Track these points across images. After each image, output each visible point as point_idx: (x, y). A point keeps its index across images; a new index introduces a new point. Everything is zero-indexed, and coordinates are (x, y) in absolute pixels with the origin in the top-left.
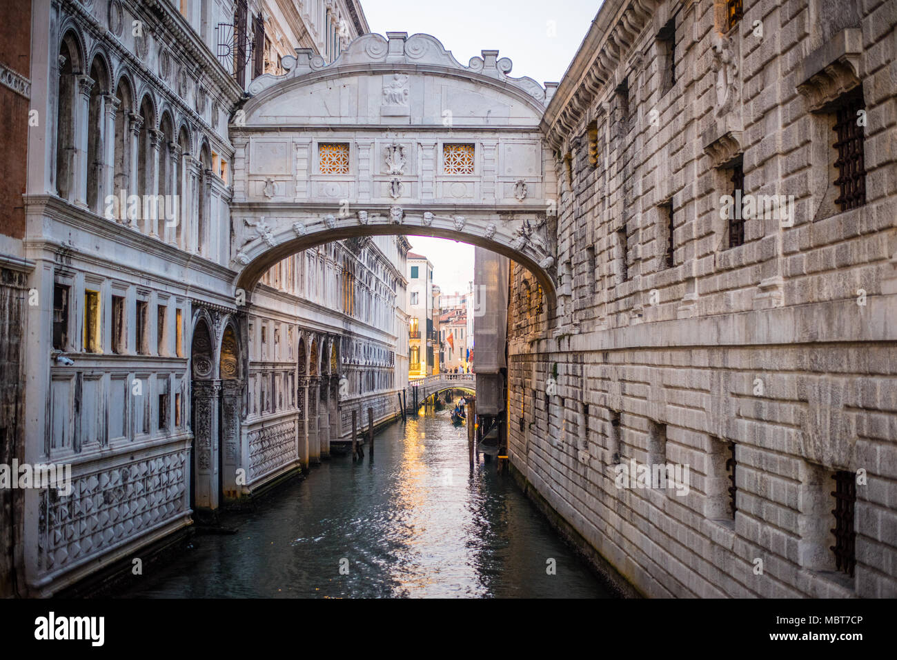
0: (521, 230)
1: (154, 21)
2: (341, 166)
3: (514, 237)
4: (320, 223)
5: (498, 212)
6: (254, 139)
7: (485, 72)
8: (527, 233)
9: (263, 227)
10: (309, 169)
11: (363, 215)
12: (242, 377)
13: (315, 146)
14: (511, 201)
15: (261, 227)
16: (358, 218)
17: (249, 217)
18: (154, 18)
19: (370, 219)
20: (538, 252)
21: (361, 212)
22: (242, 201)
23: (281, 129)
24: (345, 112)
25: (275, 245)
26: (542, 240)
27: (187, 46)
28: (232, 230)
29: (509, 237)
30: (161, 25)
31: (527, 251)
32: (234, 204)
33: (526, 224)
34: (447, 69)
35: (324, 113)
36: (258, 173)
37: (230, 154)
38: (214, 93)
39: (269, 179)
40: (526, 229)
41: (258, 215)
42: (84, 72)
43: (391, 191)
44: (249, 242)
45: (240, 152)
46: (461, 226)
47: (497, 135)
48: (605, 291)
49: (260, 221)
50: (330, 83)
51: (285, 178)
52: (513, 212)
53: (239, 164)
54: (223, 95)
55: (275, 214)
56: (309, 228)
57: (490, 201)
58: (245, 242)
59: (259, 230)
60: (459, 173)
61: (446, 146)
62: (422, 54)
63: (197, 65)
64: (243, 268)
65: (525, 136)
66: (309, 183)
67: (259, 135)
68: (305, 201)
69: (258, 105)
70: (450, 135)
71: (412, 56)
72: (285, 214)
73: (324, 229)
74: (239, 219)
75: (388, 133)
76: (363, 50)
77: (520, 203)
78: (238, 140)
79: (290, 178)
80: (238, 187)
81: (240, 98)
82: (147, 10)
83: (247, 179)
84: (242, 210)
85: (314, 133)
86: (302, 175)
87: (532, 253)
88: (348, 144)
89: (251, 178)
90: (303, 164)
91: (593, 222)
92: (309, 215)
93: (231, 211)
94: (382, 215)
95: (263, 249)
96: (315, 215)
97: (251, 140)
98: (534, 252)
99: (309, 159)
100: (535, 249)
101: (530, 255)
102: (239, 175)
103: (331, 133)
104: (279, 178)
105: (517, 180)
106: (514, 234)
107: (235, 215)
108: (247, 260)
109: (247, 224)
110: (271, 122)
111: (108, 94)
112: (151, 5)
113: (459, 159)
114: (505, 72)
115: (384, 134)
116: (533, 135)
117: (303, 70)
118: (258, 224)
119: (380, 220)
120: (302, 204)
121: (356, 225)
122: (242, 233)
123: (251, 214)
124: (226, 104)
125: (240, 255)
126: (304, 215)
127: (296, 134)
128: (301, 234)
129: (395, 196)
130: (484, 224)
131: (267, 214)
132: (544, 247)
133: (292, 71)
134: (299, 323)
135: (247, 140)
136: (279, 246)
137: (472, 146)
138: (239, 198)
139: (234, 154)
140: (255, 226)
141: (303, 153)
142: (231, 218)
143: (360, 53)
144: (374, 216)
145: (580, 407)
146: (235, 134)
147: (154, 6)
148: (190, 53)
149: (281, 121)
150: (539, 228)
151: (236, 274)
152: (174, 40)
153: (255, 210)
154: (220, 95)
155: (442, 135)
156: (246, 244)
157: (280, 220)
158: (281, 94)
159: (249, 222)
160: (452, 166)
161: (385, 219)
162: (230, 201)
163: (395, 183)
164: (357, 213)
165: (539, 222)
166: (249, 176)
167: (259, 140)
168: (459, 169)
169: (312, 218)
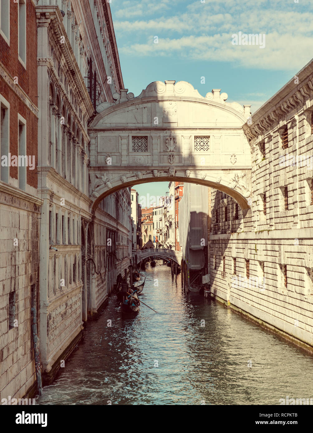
0: (234, 179)
1: (71, 77)
2: (143, 148)
3: (231, 182)
4: (134, 176)
5: (222, 170)
6: (100, 134)
7: (214, 100)
8: (237, 180)
9: (106, 178)
10: (128, 149)
11: (156, 172)
12: (92, 254)
13: (131, 138)
14: (228, 165)
15: (104, 178)
16: (153, 173)
17: (98, 173)
18: (71, 76)
19: (159, 174)
20: (243, 189)
21: (155, 171)
22: (94, 165)
23: (113, 130)
24: (145, 121)
25: (111, 187)
26: (244, 183)
27: (80, 89)
28: (90, 180)
29: (227, 182)
30: (73, 79)
31: (237, 188)
32: (90, 167)
33: (236, 176)
34: (196, 98)
35: (135, 121)
36: (102, 151)
37: (88, 142)
38: (84, 112)
39: (108, 155)
40: (237, 178)
41: (103, 172)
42: (54, 104)
43: (169, 160)
44: (98, 186)
45: (93, 141)
46: (204, 177)
47: (221, 131)
48: (298, 209)
49: (104, 176)
50: (137, 106)
51: (116, 154)
52: (230, 170)
53: (92, 147)
54: (87, 113)
55: (111, 172)
56: (128, 179)
57: (218, 164)
58: (96, 186)
59: (103, 180)
60: (202, 151)
61: (196, 137)
62: (183, 91)
63: (81, 98)
64: (96, 199)
65: (235, 131)
66: (128, 156)
67: (102, 132)
68: (126, 165)
69: (102, 118)
70: (198, 131)
71: (179, 92)
72: (116, 172)
73: (136, 179)
74: (93, 175)
75: (167, 131)
76: (154, 89)
77: (233, 165)
78: (92, 135)
79: (118, 154)
80: (93, 159)
81: (93, 114)
82: (69, 72)
83: (96, 154)
84: (94, 170)
85: (130, 131)
86: (124, 153)
87: (239, 190)
88: (147, 136)
89: (99, 154)
90: (125, 147)
91: (285, 175)
92: (128, 172)
93: (89, 171)
94: (165, 172)
95: (106, 190)
96: (131, 172)
97: (98, 135)
98: (241, 189)
99: (128, 145)
100: (241, 187)
101: (238, 191)
102: (93, 152)
103: (138, 131)
104: (113, 154)
105: (232, 154)
106: (231, 180)
107: (90, 172)
108: (98, 195)
109: (97, 177)
110: (108, 126)
111: (59, 114)
112: (71, 69)
113: (202, 144)
114: (225, 100)
115: (165, 132)
116: (239, 131)
117: (123, 99)
118: (103, 177)
119: (164, 175)
120: (125, 167)
121: (152, 177)
122: (95, 181)
123: (99, 172)
124: (87, 117)
125: (94, 193)
126: (126, 172)
127: (121, 132)
128: (125, 182)
129: (171, 163)
130: (215, 176)
131: (107, 172)
132: (245, 187)
133: (118, 100)
134: (106, 225)
135: (96, 135)
136: (113, 188)
137: (208, 137)
138: (93, 164)
139: (90, 142)
140: (101, 178)
141: (124, 141)
142: (89, 174)
143: (152, 91)
144: (161, 173)
145: (278, 266)
146: (90, 132)
147: (73, 70)
148: (80, 92)
149: (113, 126)
150: (243, 177)
151: (92, 202)
152: (76, 86)
153: (101, 170)
154: (86, 113)
155: (194, 131)
156: (97, 187)
157: (113, 175)
158: (113, 112)
159: (98, 177)
160: (198, 147)
161: (166, 174)
162: (89, 165)
163: (171, 156)
164: (152, 171)
165: (243, 174)
166: (97, 153)
167: (102, 135)
168: (202, 148)
169: (129, 174)
